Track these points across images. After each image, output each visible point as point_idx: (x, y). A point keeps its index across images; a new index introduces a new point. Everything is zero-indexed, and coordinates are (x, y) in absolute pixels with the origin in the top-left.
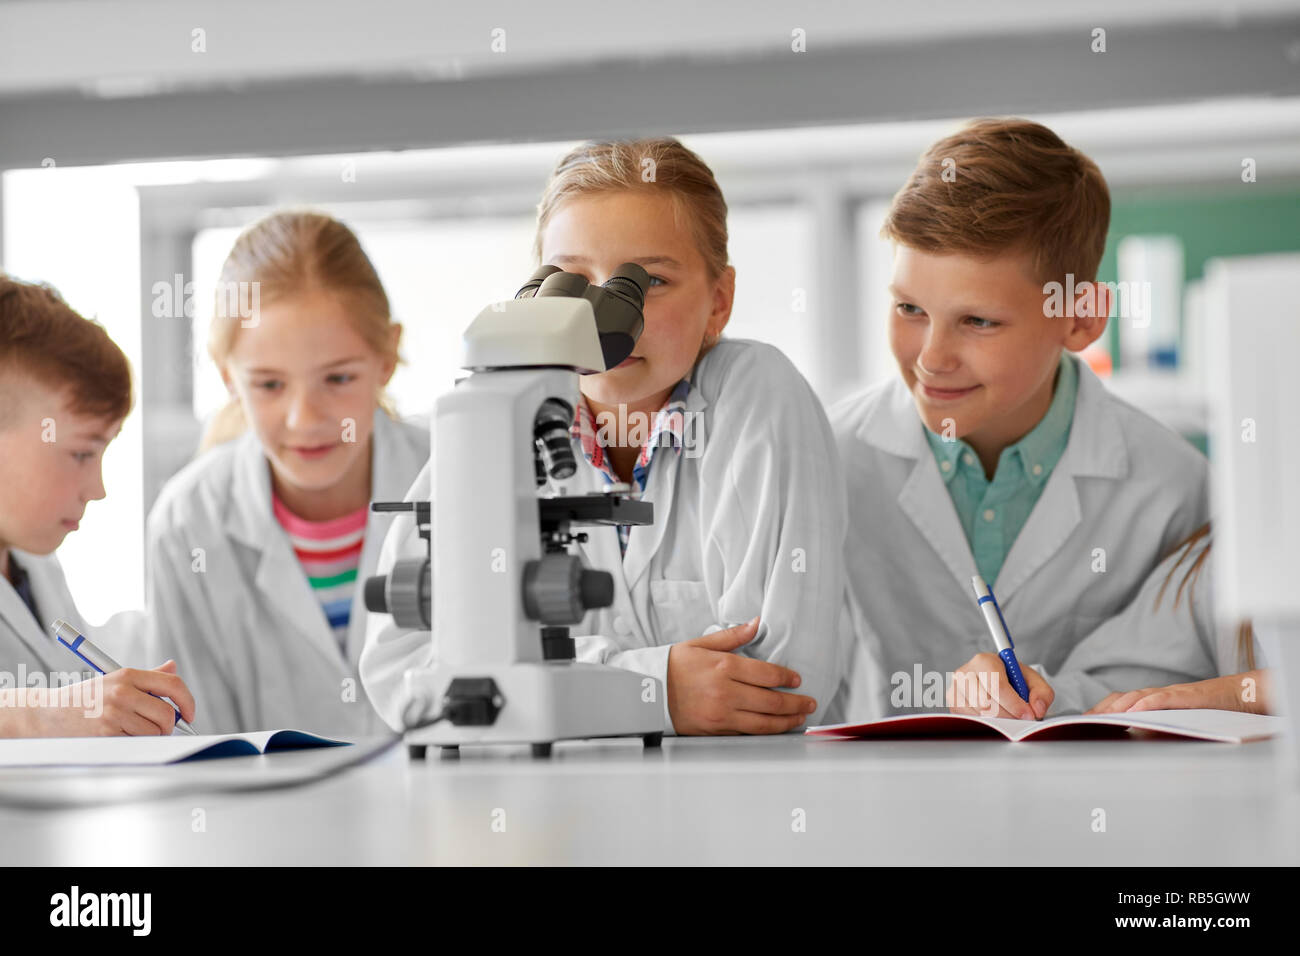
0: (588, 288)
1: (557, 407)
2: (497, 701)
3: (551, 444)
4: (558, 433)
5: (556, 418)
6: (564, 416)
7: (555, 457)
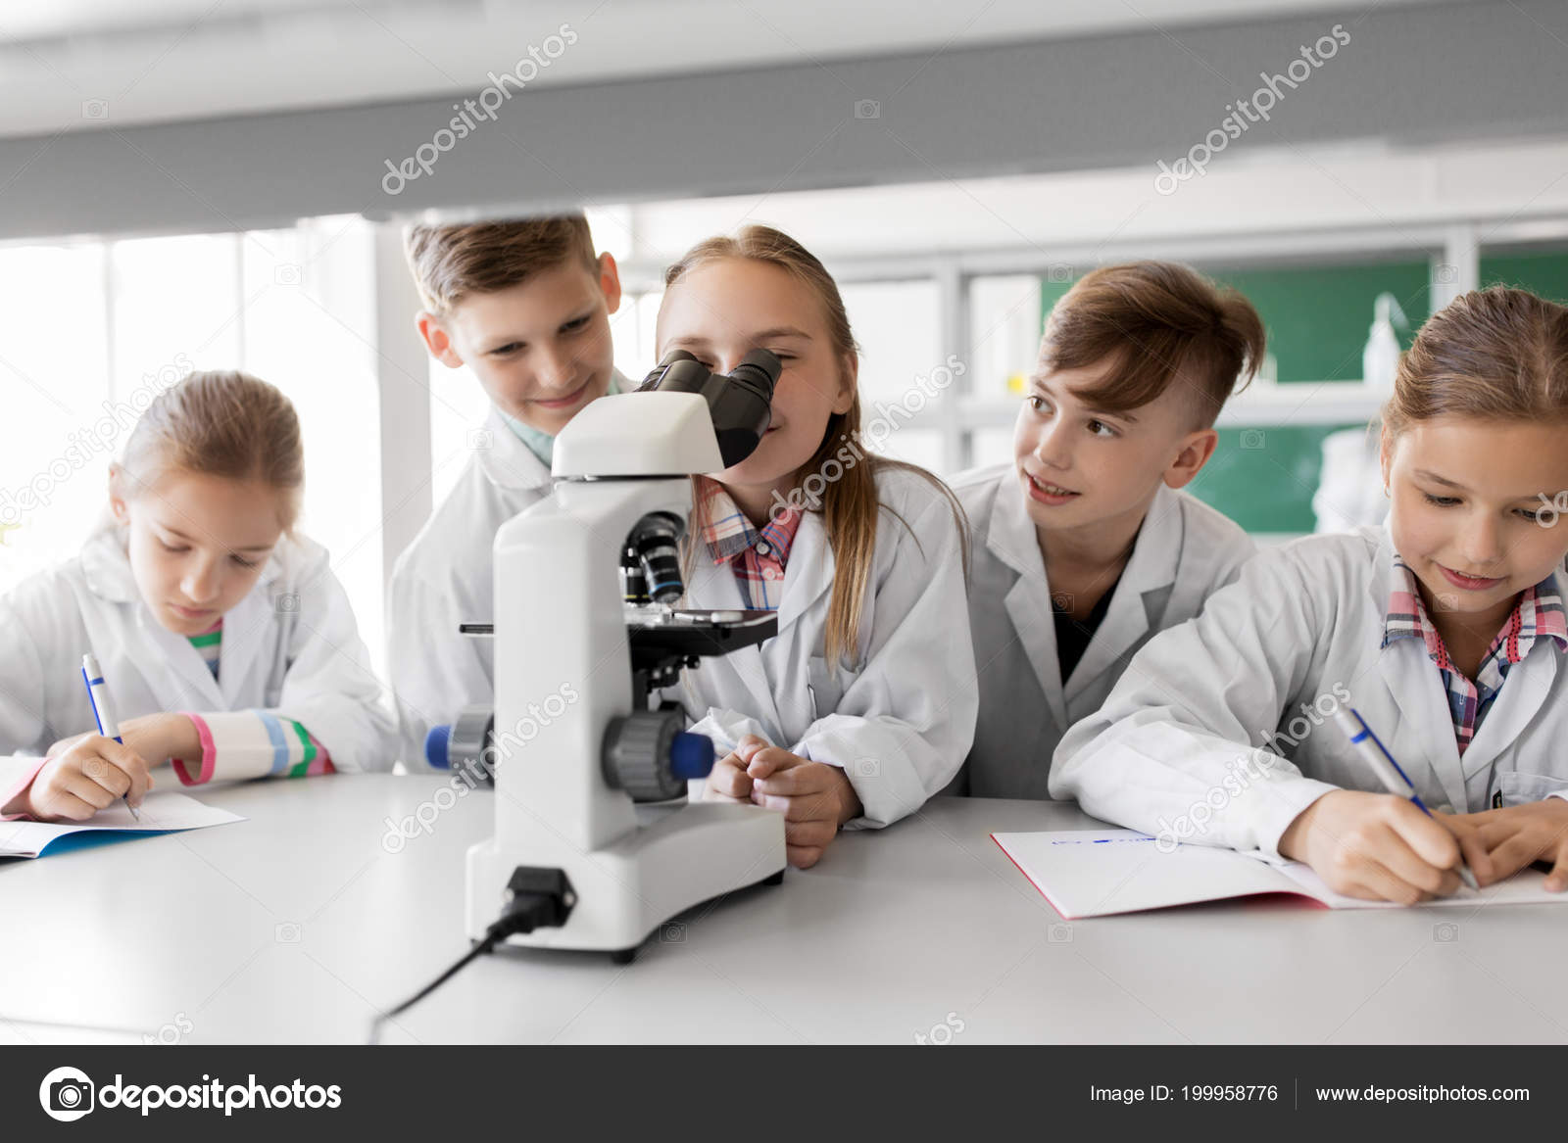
0: (711, 378)
1: (663, 520)
2: (569, 899)
3: (655, 564)
4: (664, 551)
5: (661, 532)
6: (670, 529)
7: (659, 579)
